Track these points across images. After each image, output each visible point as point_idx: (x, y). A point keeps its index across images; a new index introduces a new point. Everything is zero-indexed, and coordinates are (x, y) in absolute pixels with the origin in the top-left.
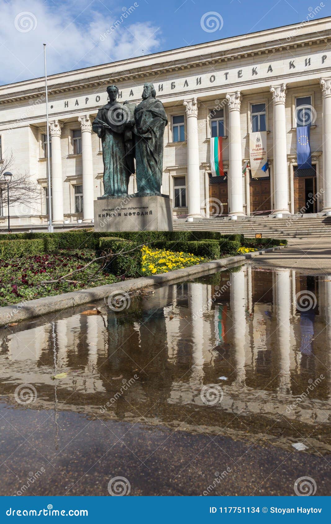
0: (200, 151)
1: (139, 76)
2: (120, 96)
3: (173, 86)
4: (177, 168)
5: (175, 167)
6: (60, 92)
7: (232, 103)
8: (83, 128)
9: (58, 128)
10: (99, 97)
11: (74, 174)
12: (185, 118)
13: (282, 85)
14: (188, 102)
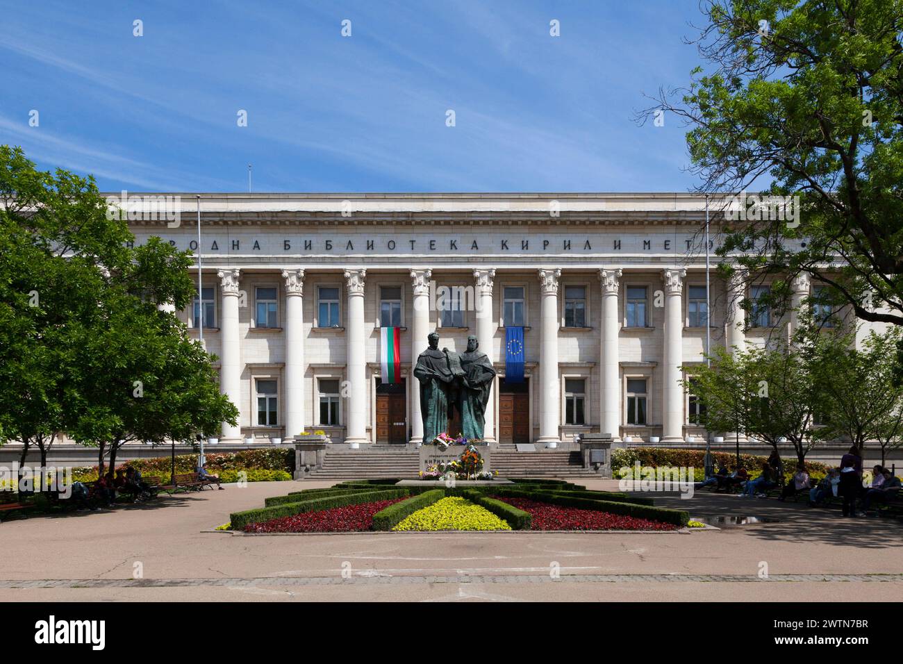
3: (328, 246)
7: (418, 285)
13: (490, 271)
14: (352, 274)
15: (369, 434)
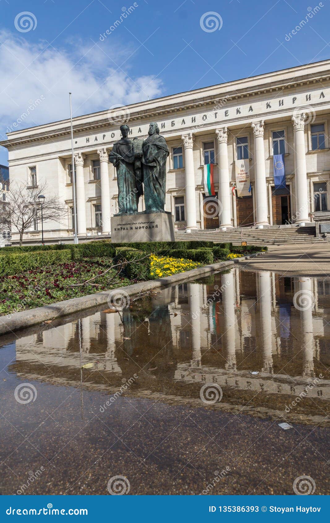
0: (196, 175)
1: (146, 116)
2: (131, 133)
3: (173, 124)
4: (177, 189)
5: (176, 188)
6: (83, 130)
7: (221, 137)
8: (101, 159)
9: (82, 159)
10: (114, 134)
11: (94, 196)
12: (183, 149)
13: (261, 122)
14: (185, 137)
15: (199, 223)
